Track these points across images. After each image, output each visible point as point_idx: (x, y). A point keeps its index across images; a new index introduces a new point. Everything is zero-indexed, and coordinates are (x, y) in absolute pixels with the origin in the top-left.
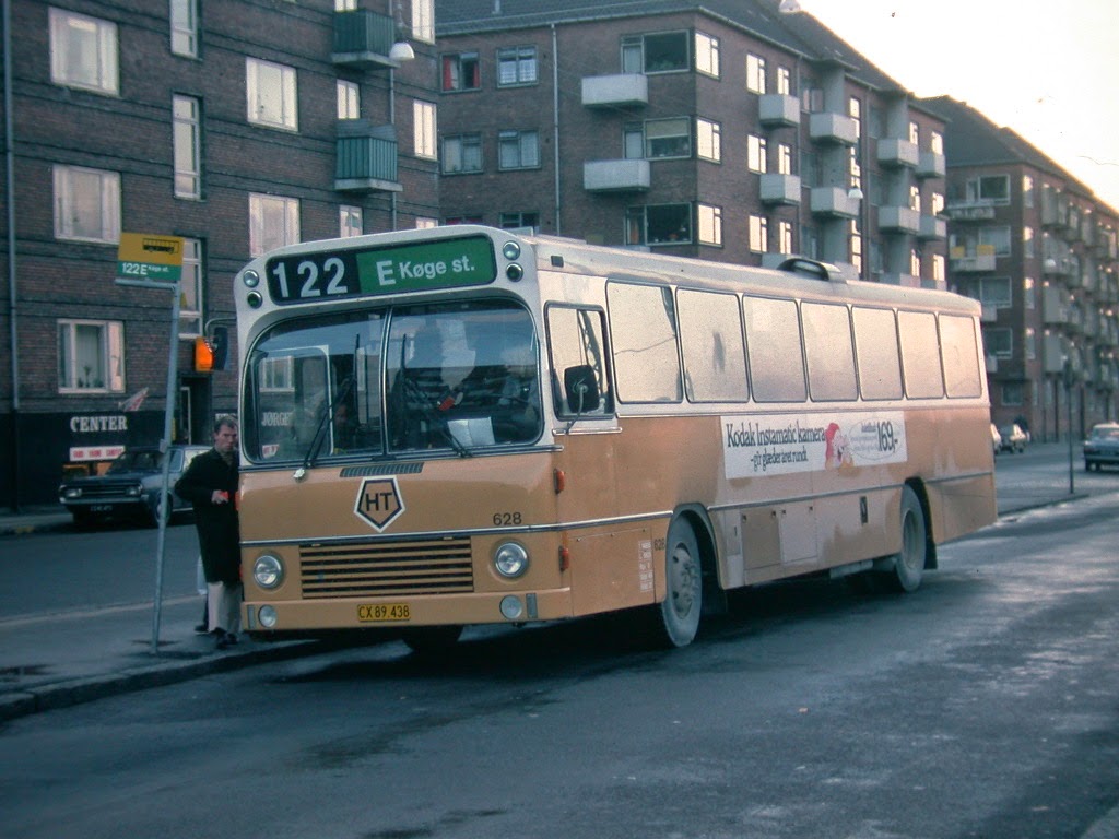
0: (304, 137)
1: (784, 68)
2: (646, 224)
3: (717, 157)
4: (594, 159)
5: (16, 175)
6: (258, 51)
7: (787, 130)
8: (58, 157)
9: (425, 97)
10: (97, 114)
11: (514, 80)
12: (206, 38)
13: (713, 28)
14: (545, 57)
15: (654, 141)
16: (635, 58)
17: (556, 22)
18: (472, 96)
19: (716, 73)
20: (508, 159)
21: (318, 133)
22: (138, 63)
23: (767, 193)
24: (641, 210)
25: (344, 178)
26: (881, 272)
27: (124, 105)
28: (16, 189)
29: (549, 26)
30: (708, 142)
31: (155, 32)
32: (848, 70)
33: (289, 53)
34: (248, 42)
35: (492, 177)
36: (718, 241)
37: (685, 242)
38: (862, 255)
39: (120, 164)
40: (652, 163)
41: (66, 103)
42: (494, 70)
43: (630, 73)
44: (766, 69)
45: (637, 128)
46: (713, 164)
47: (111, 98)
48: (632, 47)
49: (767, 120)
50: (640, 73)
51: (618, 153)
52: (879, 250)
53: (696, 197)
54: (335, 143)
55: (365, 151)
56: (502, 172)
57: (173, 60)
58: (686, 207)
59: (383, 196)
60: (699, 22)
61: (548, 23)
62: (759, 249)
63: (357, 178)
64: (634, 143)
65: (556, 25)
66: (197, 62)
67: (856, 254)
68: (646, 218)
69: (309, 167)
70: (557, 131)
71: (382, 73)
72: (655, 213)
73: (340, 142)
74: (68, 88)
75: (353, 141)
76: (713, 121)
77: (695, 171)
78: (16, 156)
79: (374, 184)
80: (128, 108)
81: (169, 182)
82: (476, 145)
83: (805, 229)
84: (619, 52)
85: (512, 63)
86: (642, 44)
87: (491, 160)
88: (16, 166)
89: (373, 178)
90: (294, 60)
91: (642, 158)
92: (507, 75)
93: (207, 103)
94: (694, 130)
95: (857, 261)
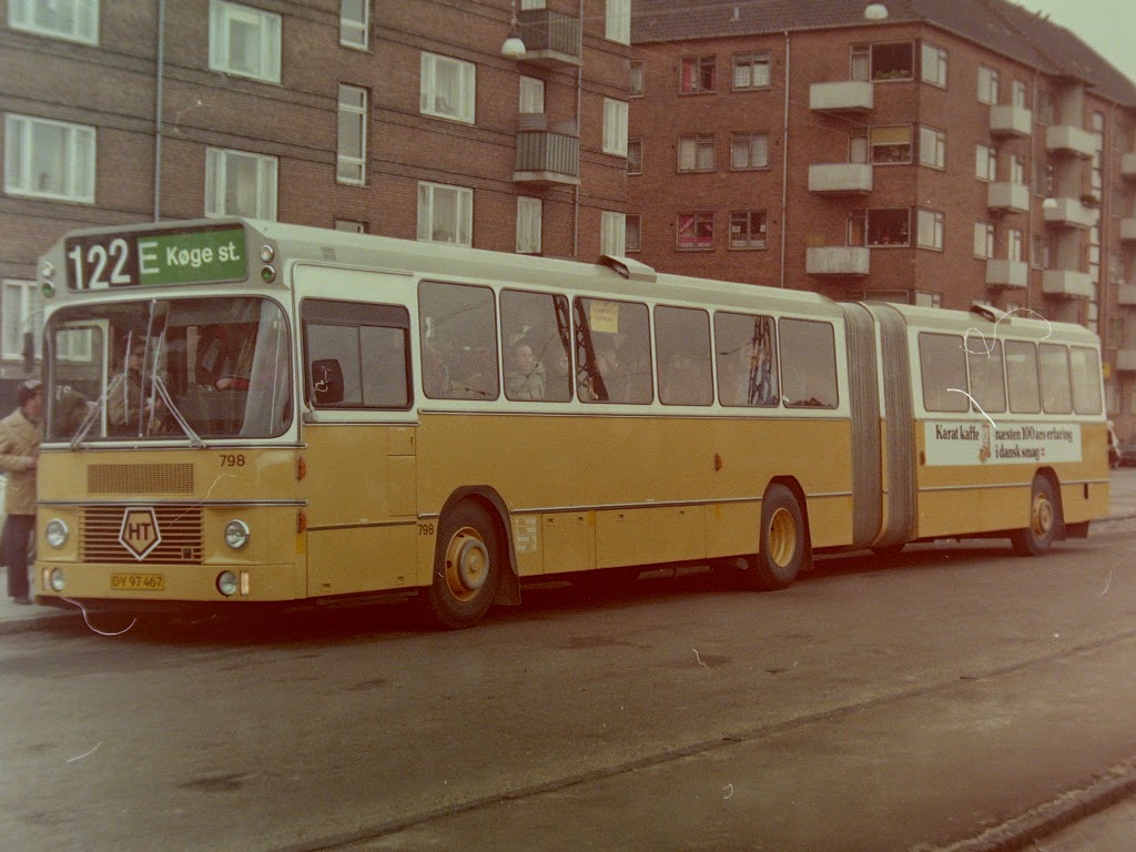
0: (480, 129)
1: (1019, 80)
2: (867, 227)
3: (941, 164)
4: (821, 161)
5: (162, 155)
6: (434, 46)
7: (1019, 141)
8: (211, 140)
9: (616, 96)
10: (255, 100)
11: (748, 84)
12: (378, 31)
13: (941, 40)
14: (779, 62)
15: (876, 147)
16: (863, 66)
17: (791, 29)
18: (708, 99)
19: (942, 82)
20: (740, 160)
21: (497, 126)
22: (302, 53)
23: (995, 200)
24: (863, 213)
25: (521, 170)
26: (1121, 282)
27: (286, 93)
28: (162, 168)
29: (783, 34)
30: (932, 150)
31: (322, 24)
32: (1087, 85)
33: (468, 48)
34: (422, 36)
35: (723, 176)
36: (939, 245)
37: (906, 245)
38: (1099, 265)
39: (279, 149)
40: (874, 167)
41: (223, 89)
42: (730, 75)
43: (859, 79)
44: (999, 81)
45: (862, 133)
46: (937, 171)
47: (271, 85)
48: (861, 55)
49: (998, 130)
50: (868, 81)
51: (843, 157)
52: (1121, 262)
53: (916, 201)
54: (515, 137)
55: (543, 145)
56: (732, 172)
57: (341, 52)
58: (906, 211)
59: (566, 190)
60: (925, 34)
61: (782, 30)
62: (984, 255)
63: (534, 171)
64: (859, 148)
65: (789, 32)
66: (366, 53)
67: (1094, 264)
68: (867, 221)
69: (487, 159)
70: (786, 134)
71: (571, 71)
72: (876, 216)
73: (520, 136)
74: (226, 74)
75: (532, 135)
76: (937, 129)
77: (915, 177)
78: (164, 137)
79: (549, 176)
80: (290, 96)
81: (332, 168)
82: (712, 145)
83: (1037, 239)
84: (847, 61)
85: (746, 68)
86: (870, 52)
87: (723, 161)
88: (164, 146)
89: (549, 171)
90: (474, 56)
91: (866, 163)
92: (741, 78)
93: (375, 93)
94: (916, 136)
95: (1094, 270)
